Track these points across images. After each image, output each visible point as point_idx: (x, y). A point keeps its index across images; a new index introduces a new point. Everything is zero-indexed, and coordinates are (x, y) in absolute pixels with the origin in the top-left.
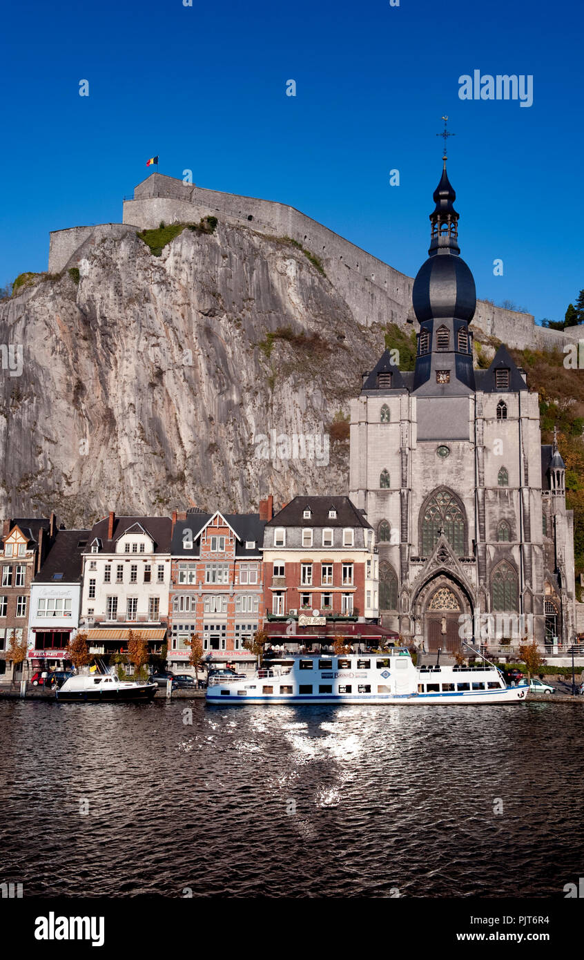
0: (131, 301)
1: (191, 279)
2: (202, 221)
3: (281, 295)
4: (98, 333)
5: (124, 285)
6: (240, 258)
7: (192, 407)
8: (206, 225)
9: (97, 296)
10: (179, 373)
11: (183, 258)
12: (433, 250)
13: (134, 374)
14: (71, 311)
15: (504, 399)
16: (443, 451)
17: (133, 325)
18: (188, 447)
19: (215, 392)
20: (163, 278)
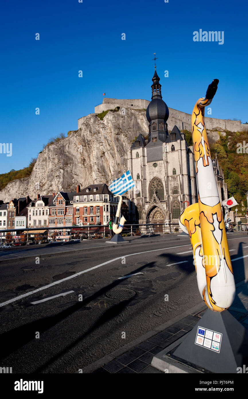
0: (94, 134)
1: (111, 125)
2: (116, 108)
3: (141, 126)
4: (87, 144)
5: (92, 130)
6: (128, 117)
7: (113, 161)
8: (117, 109)
9: (85, 134)
10: (109, 152)
11: (109, 119)
12: (152, 98)
13: (96, 154)
14: (80, 139)
15: (173, 144)
16: (155, 165)
17: (95, 140)
18: (112, 173)
19: (119, 156)
20: (104, 126)
